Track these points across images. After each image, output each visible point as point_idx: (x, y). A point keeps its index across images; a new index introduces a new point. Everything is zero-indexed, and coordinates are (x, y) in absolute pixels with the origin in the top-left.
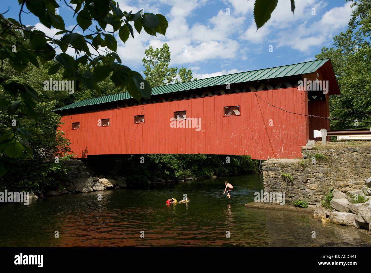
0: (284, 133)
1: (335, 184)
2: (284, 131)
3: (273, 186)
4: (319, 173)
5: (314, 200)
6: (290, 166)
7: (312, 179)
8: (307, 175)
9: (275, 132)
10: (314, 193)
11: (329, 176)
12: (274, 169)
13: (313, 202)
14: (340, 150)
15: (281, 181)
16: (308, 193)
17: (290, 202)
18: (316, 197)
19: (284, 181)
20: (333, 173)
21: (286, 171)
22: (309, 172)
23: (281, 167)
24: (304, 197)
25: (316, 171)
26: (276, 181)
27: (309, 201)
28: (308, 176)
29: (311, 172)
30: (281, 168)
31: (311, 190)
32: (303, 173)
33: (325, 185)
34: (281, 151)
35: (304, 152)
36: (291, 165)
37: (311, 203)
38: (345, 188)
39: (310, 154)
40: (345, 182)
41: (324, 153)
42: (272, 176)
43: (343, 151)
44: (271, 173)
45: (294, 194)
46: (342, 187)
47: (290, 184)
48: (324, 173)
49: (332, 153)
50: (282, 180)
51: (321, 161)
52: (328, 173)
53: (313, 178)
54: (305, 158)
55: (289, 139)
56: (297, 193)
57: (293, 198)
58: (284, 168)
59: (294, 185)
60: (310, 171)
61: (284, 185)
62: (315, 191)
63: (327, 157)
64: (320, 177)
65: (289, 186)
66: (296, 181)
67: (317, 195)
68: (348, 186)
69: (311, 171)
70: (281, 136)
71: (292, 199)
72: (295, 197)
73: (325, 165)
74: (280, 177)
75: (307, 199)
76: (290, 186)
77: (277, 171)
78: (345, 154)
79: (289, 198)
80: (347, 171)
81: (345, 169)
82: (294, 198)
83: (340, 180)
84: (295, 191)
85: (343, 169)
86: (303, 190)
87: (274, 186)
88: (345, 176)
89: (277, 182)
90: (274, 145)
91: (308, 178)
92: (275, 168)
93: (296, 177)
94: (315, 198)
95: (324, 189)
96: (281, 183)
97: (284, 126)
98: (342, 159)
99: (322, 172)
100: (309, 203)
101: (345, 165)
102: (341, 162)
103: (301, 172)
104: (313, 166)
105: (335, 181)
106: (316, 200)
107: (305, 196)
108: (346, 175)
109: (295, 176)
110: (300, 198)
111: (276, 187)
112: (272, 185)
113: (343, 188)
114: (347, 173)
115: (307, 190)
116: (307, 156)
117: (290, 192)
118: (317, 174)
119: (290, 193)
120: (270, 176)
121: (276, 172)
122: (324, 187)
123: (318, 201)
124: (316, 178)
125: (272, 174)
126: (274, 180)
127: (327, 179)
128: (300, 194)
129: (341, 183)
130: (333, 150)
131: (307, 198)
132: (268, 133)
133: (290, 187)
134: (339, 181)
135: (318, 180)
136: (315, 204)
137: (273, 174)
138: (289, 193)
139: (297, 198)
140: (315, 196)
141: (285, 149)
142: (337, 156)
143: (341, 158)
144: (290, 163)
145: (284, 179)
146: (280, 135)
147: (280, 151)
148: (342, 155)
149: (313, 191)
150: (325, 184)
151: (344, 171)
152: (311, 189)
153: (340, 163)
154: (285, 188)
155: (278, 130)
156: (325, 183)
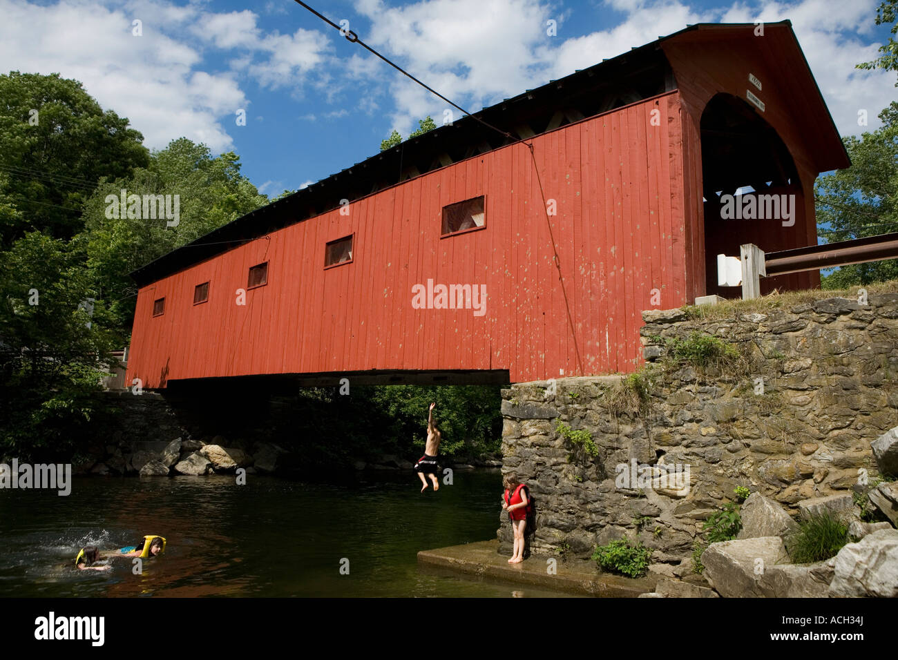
0: (612, 274)
1: (762, 469)
2: (615, 267)
3: (531, 482)
4: (701, 421)
5: (675, 541)
6: (596, 398)
7: (675, 450)
8: (656, 431)
9: (586, 273)
10: (678, 510)
11: (738, 432)
12: (540, 412)
13: (673, 552)
14: (783, 312)
15: (561, 460)
16: (655, 511)
17: (586, 550)
18: (685, 527)
19: (572, 459)
20: (754, 418)
21: (582, 418)
22: (662, 419)
23: (565, 404)
24: (640, 527)
25: (688, 415)
26: (545, 459)
27: (655, 548)
28: (659, 439)
29: (672, 421)
30: (563, 407)
31: (668, 500)
32: (640, 426)
33: (722, 475)
34: (602, 347)
35: (648, 333)
36: (601, 392)
37: (664, 557)
38: (796, 487)
39: (670, 341)
40: (799, 458)
41: (722, 331)
42: (532, 439)
43: (795, 317)
44: (529, 428)
45: (605, 515)
46: (788, 483)
47: (591, 472)
48: (718, 422)
49: (751, 330)
50: (564, 455)
51: (711, 368)
52: (734, 420)
53: (677, 444)
54: (652, 359)
55: (628, 297)
56: (615, 510)
57: (598, 532)
58: (576, 406)
59: (607, 477)
60: (667, 413)
61: (570, 476)
62: (681, 502)
63: (733, 349)
64: (704, 440)
65: (589, 483)
66: (616, 459)
67: (689, 521)
68: (809, 476)
69: (671, 416)
70: (602, 288)
71: (597, 535)
72: (608, 526)
73: (724, 386)
74: (558, 443)
75: (648, 537)
76: (593, 480)
77: (550, 419)
78: (801, 329)
79: (585, 532)
80: (810, 406)
81: (801, 397)
82: (603, 533)
83: (780, 452)
84: (606, 503)
85: (793, 400)
86: (637, 500)
87: (536, 482)
88: (799, 429)
89: (548, 465)
90: (580, 325)
91: (659, 448)
92: (543, 406)
93: (615, 445)
94: (681, 535)
95: (716, 495)
96: (560, 467)
97: (612, 250)
98: (793, 353)
99: (713, 419)
100: (657, 553)
101: (803, 379)
102: (786, 366)
103: (633, 421)
104: (678, 392)
105: (762, 456)
106: (681, 542)
107: (643, 524)
108: (803, 424)
109: (613, 436)
110: (623, 532)
111: (542, 486)
112: (531, 478)
113: (792, 487)
114: (810, 416)
115: (654, 498)
116: (660, 349)
117: (589, 506)
118: (694, 426)
119: (591, 512)
120: (525, 440)
121: (547, 423)
122: (718, 485)
123: (689, 549)
124: (687, 446)
125: (533, 430)
126: (537, 457)
127: (729, 446)
128: (624, 517)
129: (784, 465)
130: (759, 317)
131: (650, 534)
132: (563, 279)
133: (594, 485)
134: (776, 457)
135: (697, 455)
136: (676, 558)
137: (535, 434)
138: (586, 510)
139: (612, 535)
140: (679, 527)
141: (615, 338)
142: (773, 339)
143: (787, 349)
144: (596, 384)
145: (572, 451)
146: (602, 283)
147: (598, 344)
148: (791, 334)
149: (675, 503)
150: (721, 471)
151: (798, 408)
152: (666, 494)
153: (783, 373)
154: (574, 489)
155: (594, 266)
156: (721, 466)
